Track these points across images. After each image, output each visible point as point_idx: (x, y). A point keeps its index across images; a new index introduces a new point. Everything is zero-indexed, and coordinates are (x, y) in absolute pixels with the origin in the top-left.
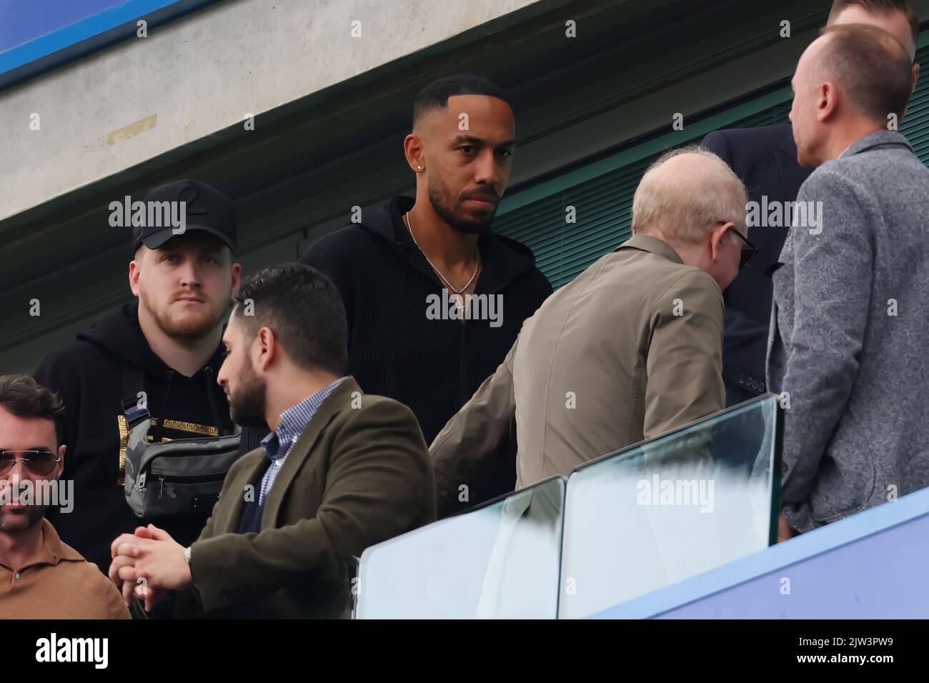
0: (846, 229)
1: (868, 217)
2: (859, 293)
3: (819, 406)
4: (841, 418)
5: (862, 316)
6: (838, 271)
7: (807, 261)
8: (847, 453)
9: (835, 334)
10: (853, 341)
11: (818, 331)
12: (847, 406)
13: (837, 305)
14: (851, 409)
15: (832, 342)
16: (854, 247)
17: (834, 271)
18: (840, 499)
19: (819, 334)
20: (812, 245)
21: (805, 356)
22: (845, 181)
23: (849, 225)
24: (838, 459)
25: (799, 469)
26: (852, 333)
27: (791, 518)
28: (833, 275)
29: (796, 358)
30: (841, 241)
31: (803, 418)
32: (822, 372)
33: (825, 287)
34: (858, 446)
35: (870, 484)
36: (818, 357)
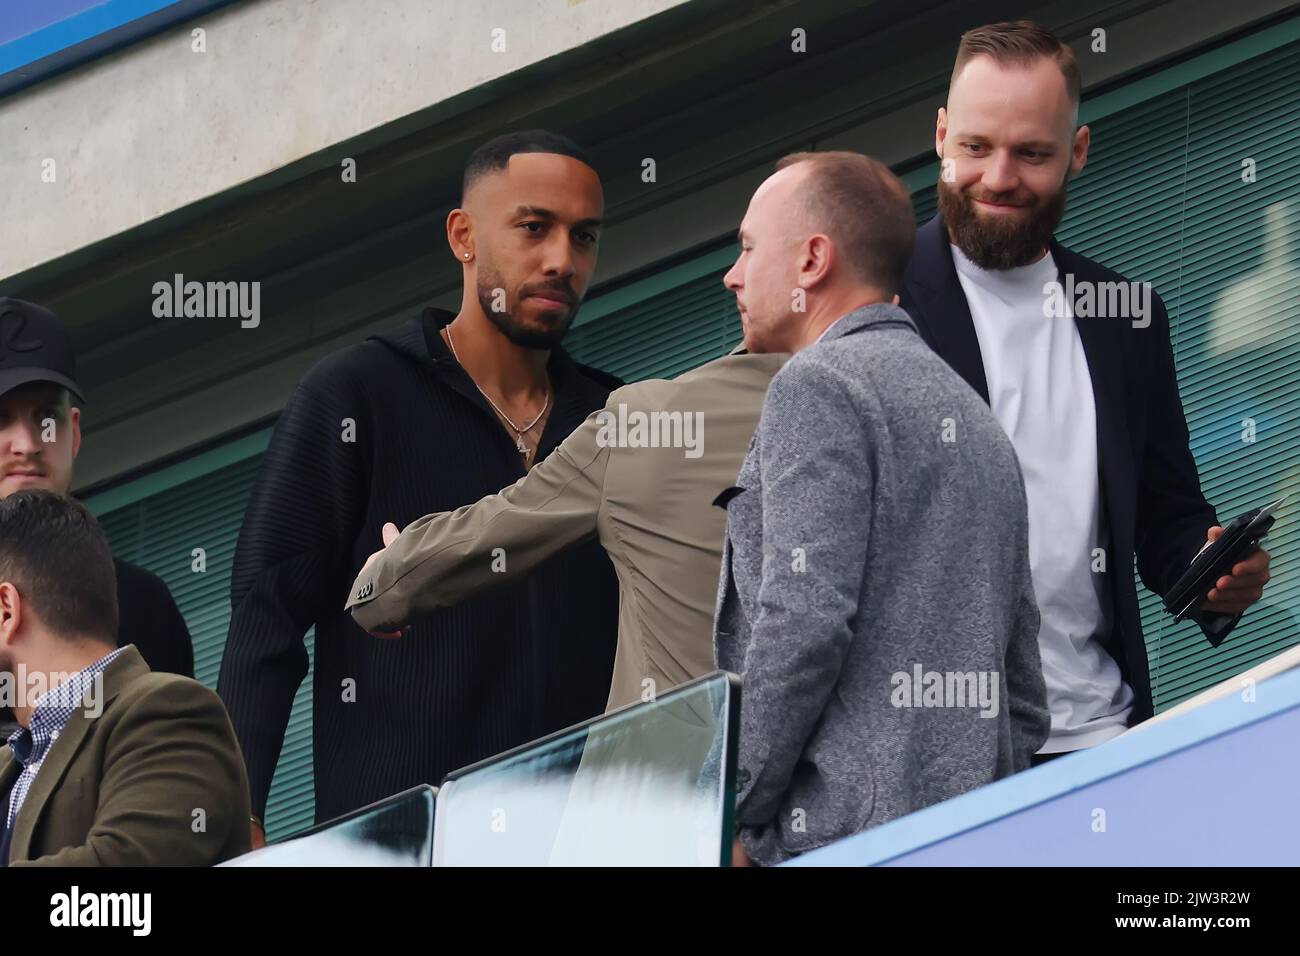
0: (836, 443)
1: (867, 426)
2: (853, 533)
3: (798, 691)
4: (826, 707)
5: (857, 566)
6: (826, 502)
7: (782, 486)
8: (835, 758)
9: (822, 591)
10: (846, 601)
11: (799, 586)
12: (835, 691)
13: (825, 550)
14: (841, 696)
15: (817, 601)
16: (847, 468)
17: (820, 502)
18: (824, 822)
19: (799, 590)
20: (789, 465)
21: (780, 620)
22: (834, 375)
23: (841, 436)
24: (822, 766)
25: (766, 779)
26: (846, 590)
27: (752, 846)
28: (818, 507)
29: (766, 622)
30: (830, 460)
31: (775, 708)
32: (804, 644)
33: (807, 525)
34: (850, 749)
35: (867, 804)
36: (797, 622)
